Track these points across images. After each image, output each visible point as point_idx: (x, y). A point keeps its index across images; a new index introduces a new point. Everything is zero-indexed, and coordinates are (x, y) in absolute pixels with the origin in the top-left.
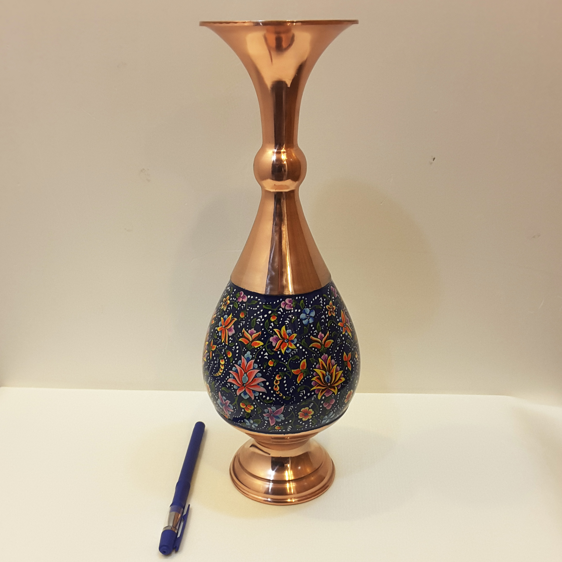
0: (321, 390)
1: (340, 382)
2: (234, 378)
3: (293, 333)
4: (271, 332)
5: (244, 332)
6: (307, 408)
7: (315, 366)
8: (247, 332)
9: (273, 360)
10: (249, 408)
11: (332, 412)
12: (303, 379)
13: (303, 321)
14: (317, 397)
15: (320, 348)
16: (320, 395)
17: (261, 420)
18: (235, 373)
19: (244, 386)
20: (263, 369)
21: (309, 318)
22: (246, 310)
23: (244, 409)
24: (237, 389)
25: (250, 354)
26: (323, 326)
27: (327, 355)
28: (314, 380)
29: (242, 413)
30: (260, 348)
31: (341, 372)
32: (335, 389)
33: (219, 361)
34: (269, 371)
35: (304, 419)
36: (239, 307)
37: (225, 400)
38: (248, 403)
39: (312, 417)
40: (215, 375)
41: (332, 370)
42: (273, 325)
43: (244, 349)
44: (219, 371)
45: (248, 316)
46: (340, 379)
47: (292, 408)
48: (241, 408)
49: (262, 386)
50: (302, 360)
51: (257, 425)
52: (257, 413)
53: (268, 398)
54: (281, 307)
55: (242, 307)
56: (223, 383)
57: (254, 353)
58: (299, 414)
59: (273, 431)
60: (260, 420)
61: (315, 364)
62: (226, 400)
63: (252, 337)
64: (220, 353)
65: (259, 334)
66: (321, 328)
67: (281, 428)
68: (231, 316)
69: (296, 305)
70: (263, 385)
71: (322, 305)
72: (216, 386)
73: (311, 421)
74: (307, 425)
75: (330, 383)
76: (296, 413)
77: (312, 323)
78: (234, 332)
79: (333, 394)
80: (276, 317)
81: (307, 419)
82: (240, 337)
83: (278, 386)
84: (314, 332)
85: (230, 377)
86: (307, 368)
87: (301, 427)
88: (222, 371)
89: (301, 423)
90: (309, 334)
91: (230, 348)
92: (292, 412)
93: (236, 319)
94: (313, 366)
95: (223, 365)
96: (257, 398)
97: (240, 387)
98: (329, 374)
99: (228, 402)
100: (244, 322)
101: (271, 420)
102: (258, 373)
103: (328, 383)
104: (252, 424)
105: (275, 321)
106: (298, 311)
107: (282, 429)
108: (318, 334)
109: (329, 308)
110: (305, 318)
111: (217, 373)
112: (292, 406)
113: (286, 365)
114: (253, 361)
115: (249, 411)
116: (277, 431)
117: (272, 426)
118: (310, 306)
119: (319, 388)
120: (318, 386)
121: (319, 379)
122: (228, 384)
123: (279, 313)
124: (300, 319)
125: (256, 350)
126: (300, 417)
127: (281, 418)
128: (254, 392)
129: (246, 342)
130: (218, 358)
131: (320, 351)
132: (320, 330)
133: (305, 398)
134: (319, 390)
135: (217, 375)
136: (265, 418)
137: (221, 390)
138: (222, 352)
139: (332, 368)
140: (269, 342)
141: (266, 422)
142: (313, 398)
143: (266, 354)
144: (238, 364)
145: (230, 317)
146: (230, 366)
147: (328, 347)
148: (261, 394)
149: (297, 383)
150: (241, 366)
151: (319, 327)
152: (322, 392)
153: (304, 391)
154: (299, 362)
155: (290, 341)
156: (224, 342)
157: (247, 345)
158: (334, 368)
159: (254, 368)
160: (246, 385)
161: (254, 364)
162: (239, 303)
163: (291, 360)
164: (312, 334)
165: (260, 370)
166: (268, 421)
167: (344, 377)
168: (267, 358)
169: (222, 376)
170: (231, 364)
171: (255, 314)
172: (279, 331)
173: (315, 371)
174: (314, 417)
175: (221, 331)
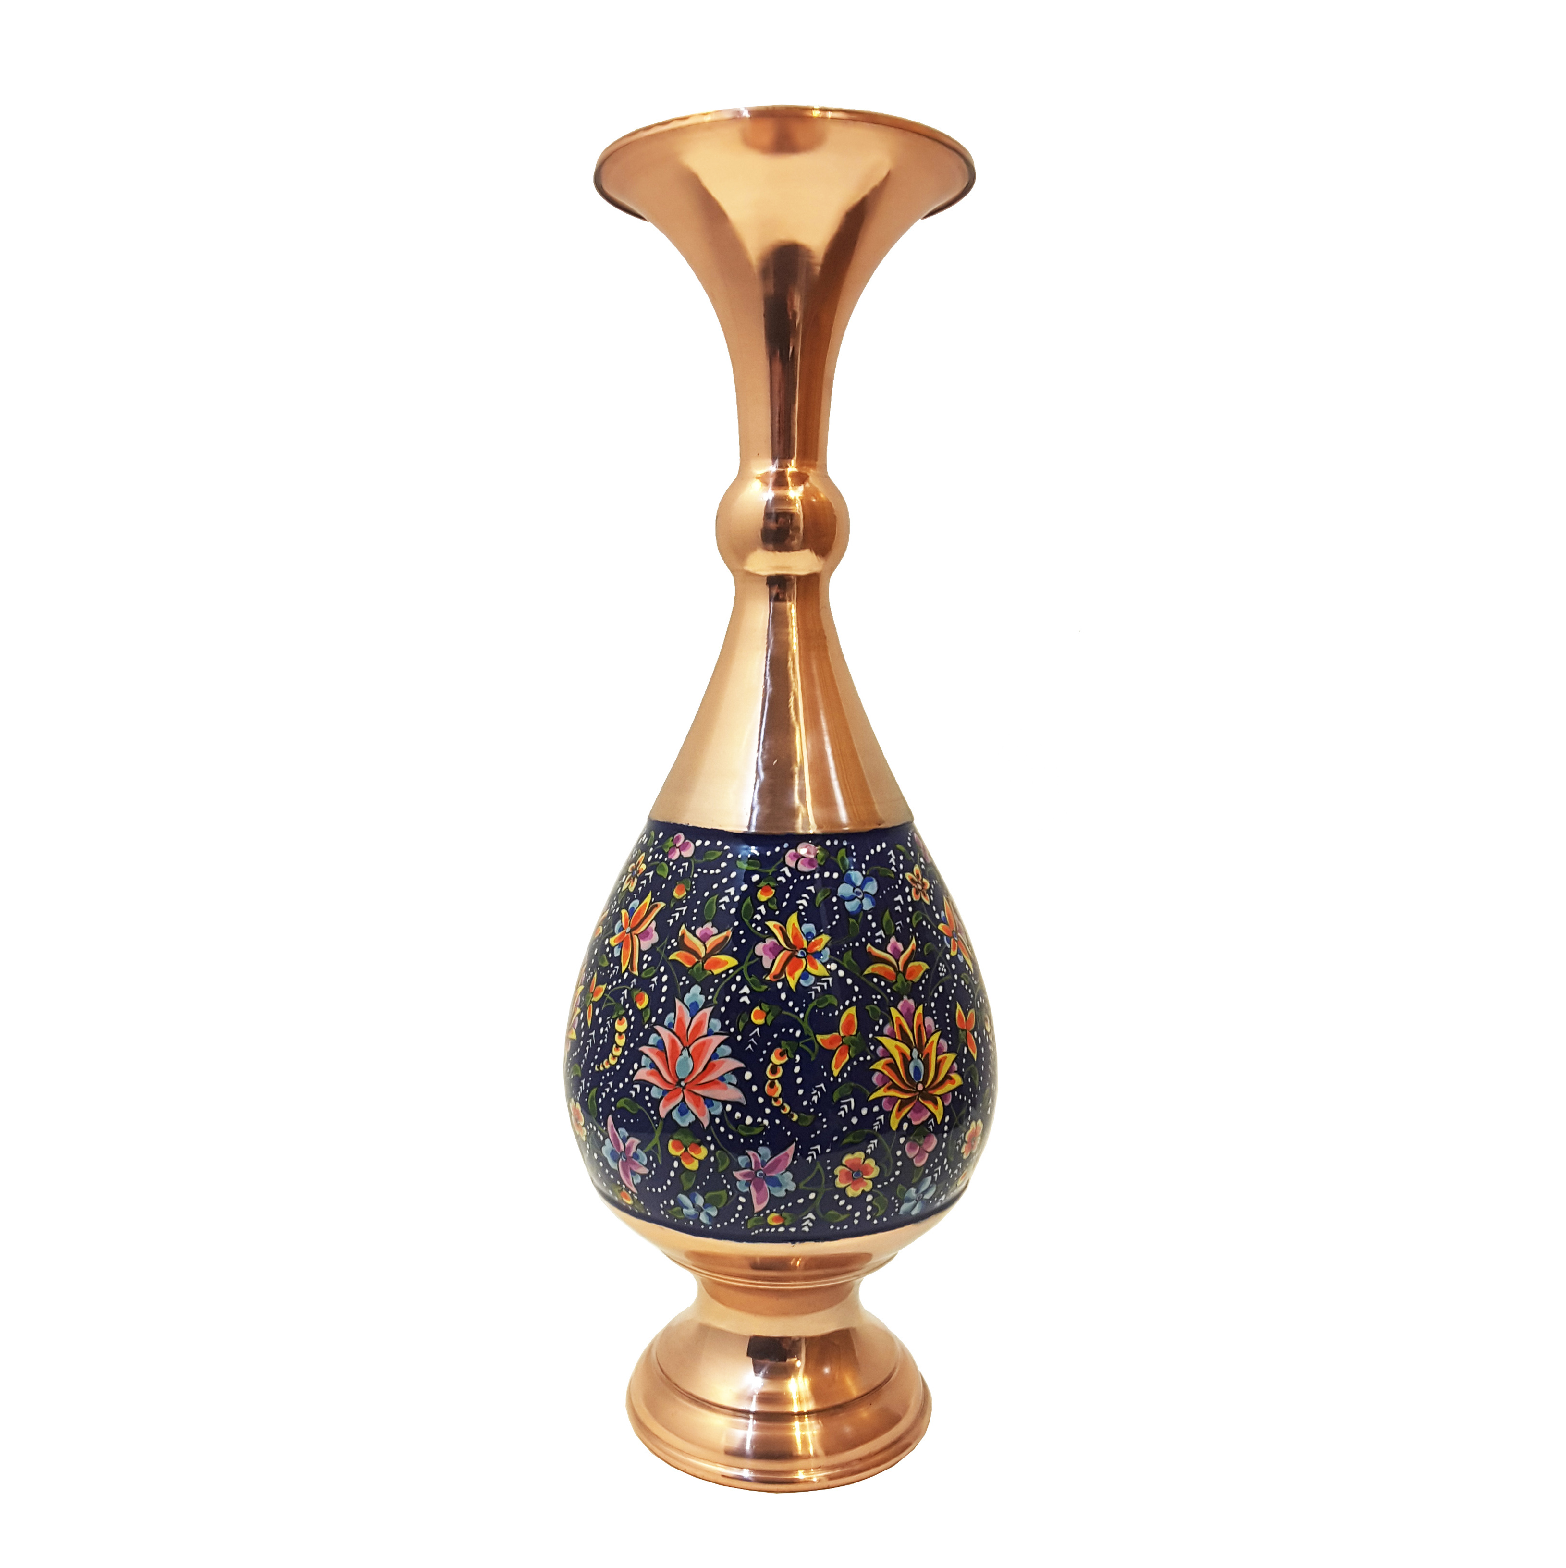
0: (899, 1101)
1: (949, 1087)
2: (653, 1065)
3: (819, 934)
4: (759, 929)
5: (683, 935)
6: (860, 1155)
7: (881, 1028)
8: (693, 933)
9: (765, 1007)
10: (692, 1154)
11: (929, 1179)
12: (849, 1062)
13: (846, 903)
14: (887, 1120)
15: (894, 981)
16: (897, 1116)
17: (728, 1193)
18: (657, 1050)
19: (681, 1086)
20: (737, 1032)
21: (861, 897)
22: (691, 877)
23: (678, 1159)
24: (662, 1098)
25: (701, 994)
26: (900, 922)
27: (911, 1002)
28: (880, 1068)
29: (672, 1174)
30: (728, 975)
31: (951, 1057)
32: (936, 1103)
33: (613, 1025)
34: (753, 1040)
35: (851, 1192)
36: (670, 872)
37: (625, 1140)
38: (689, 1140)
39: (874, 1187)
40: (599, 1067)
41: (928, 1045)
42: (764, 912)
43: (684, 981)
44: (612, 1054)
45: (694, 892)
46: (947, 1077)
47: (816, 1150)
48: (672, 1156)
49: (732, 1082)
50: (846, 1008)
51: (714, 1213)
52: (716, 1169)
53: (749, 1120)
54: (784, 864)
55: (681, 871)
56: (621, 1085)
57: (712, 990)
58: (838, 1171)
59: (761, 1230)
60: (723, 1193)
61: (881, 1022)
62: (628, 1138)
63: (707, 946)
64: (614, 1003)
65: (727, 937)
66: (896, 927)
67: (785, 1218)
68: (648, 899)
69: (827, 859)
70: (734, 1080)
71: (893, 868)
72: (600, 1101)
73: (869, 1198)
74: (857, 1214)
75: (924, 1083)
76: (829, 1168)
77: (870, 910)
78: (655, 938)
79: (932, 1120)
80: (773, 891)
81: (859, 1192)
82: (674, 949)
83: (777, 1082)
84: (877, 934)
85: (643, 1064)
86: (859, 1033)
87: (843, 1217)
88: (617, 1053)
89: (842, 1203)
90: (863, 940)
91: (643, 984)
92: (819, 1166)
93: (662, 905)
94: (877, 1028)
95: (625, 1032)
96: (717, 1121)
97: (668, 1091)
98: (918, 1057)
99: (633, 1142)
100: (685, 908)
101: (758, 1190)
102: (722, 1046)
103: (916, 1081)
104: (699, 1210)
105: (769, 900)
106: (831, 875)
107: (787, 1224)
108: (886, 941)
109: (912, 880)
110: (852, 896)
111: (606, 1061)
112: (818, 1147)
113: (801, 1022)
114: (708, 1011)
115: (694, 1166)
116: (773, 1230)
117: (759, 1213)
118: (863, 866)
119: (892, 1093)
120: (889, 1088)
121: (893, 1066)
122: (635, 1086)
123: (779, 879)
124: (838, 897)
125: (716, 981)
126: (839, 1184)
127: (787, 1184)
128: (709, 1102)
129: (689, 961)
130: (609, 1018)
131: (894, 988)
132: (893, 931)
133: (854, 1120)
134: (892, 1100)
135: (604, 1066)
136: (738, 1184)
137: (613, 1108)
138: (622, 999)
139: (928, 1040)
140: (754, 956)
141: (742, 1199)
142: (878, 1123)
143: (746, 989)
144: (666, 1023)
145: (646, 903)
146: (641, 1034)
147: (914, 980)
148: (729, 1108)
149: (831, 1073)
150: (674, 1030)
151: (888, 922)
152: (900, 1109)
153: (852, 1100)
154: (837, 1013)
155: (812, 954)
156: (627, 970)
157: (692, 968)
158: (933, 1042)
159: (710, 1033)
160: (686, 1084)
161: (709, 1021)
162: (671, 864)
163: (815, 1007)
164: (871, 940)
165: (725, 1037)
166: (748, 1195)
167: (959, 1072)
168: (748, 1002)
169: (618, 1067)
170: (646, 1026)
171: (715, 886)
172: (780, 928)
173: (881, 1044)
174: (879, 1186)
175: (620, 945)
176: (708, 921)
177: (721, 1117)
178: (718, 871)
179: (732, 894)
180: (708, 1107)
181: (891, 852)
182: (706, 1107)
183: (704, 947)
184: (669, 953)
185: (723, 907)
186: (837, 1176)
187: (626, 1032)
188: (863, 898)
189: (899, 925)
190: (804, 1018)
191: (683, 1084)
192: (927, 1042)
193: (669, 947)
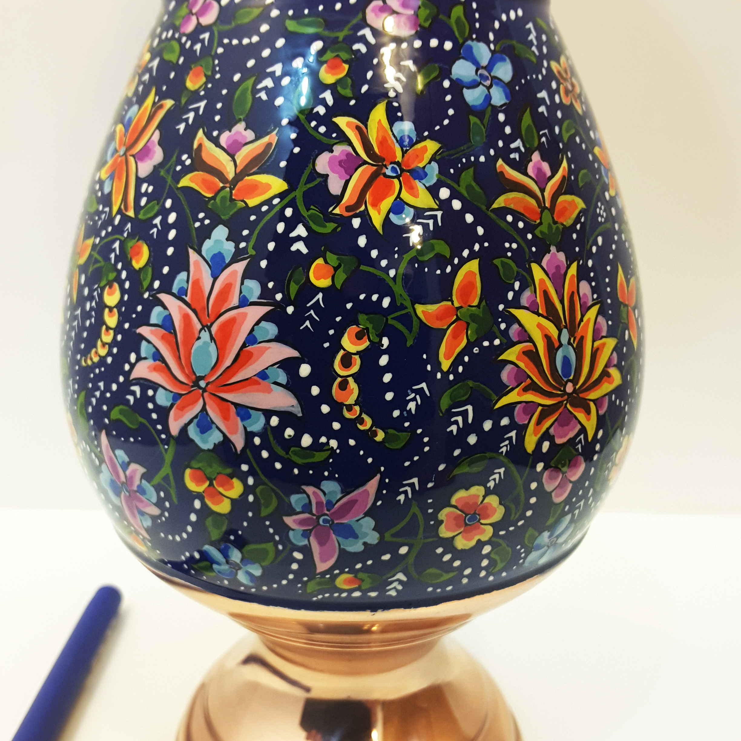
0: (540, 408)
1: (606, 388)
2: (158, 356)
3: (421, 139)
4: (322, 129)
5: (200, 146)
6: (478, 491)
7: (518, 295)
8: (216, 141)
9: (333, 259)
10: (221, 489)
12: (467, 350)
13: (465, 91)
14: (521, 438)
15: (538, 221)
16: (535, 433)
17: (277, 548)
18: (162, 331)
19: (200, 388)
20: (287, 301)
21: (488, 83)
22: (213, 53)
23: (199, 496)
24: (172, 406)
25: (228, 239)
26: (546, 131)
27: (561, 256)
28: (513, 358)
29: (193, 517)
30: (272, 207)
31: (611, 343)
32: (588, 412)
33: (101, 296)
34: (312, 312)
35: (461, 543)
36: (183, 51)
37: (125, 466)
38: (216, 468)
39: (495, 534)
40: (85, 361)
41: (582, 324)
42: (330, 101)
43: (202, 221)
44: (102, 341)
45: (218, 76)
46: (605, 374)
47: (412, 485)
48: (190, 492)
49: (279, 381)
50: (463, 261)
51: (257, 572)
52: (257, 513)
53: (306, 440)
54: (364, 24)
55: (198, 47)
56: (114, 387)
57: (245, 232)
58: (443, 514)
59: (327, 595)
60: (269, 546)
61: (517, 285)
62: (129, 464)
63: (238, 162)
64: (102, 263)
65: (269, 145)
66: (540, 137)
67: (363, 581)
68: (149, 101)
69: (435, 20)
70: (282, 378)
71: (534, 49)
72: (90, 409)
73: (487, 549)
74: (468, 571)
75: (575, 381)
76: (430, 511)
77: (502, 106)
78: (158, 155)
79: (582, 437)
80: (346, 67)
81: (473, 543)
82: (187, 170)
83: (351, 380)
84: (513, 146)
85: (143, 355)
86: (484, 303)
87: (446, 577)
88: (107, 338)
89: (447, 557)
90: (492, 152)
91: (142, 230)
92: (415, 509)
93: (169, 103)
94: (510, 295)
95: (116, 306)
96: (257, 441)
97: (181, 395)
98: (569, 343)
99: (134, 471)
100: (202, 104)
101: (322, 543)
102: (263, 324)
103: (565, 380)
104: (236, 567)
105: (339, 81)
107: (365, 586)
108: (526, 158)
110: (474, 81)
111: (94, 350)
112: (415, 480)
113: (391, 284)
114: (240, 267)
115: (224, 507)
116: (344, 595)
117: (323, 574)
118: (491, 36)
119: (530, 397)
120: (526, 390)
121: (533, 356)
122: (133, 388)
123: (356, 47)
124: (451, 80)
125: (253, 218)
126: (444, 533)
127: (366, 535)
128: (244, 412)
129: (209, 188)
130: (96, 286)
131: (537, 232)
132: (536, 144)
133: (472, 439)
134: (530, 406)
135: (91, 359)
136: (291, 534)
137: (107, 421)
138: (113, 256)
139: (583, 316)
140: (315, 174)
141: (298, 556)
142: (507, 442)
143: (301, 231)
144: (175, 290)
145: (148, 105)
146: (139, 308)
147: (565, 223)
148: (274, 421)
149: (437, 366)
150: (187, 299)
151: (528, 128)
152: (539, 422)
153: (470, 408)
154: (449, 269)
155: (408, 171)
156: (119, 212)
157: (214, 198)
158: (589, 320)
159: (244, 302)
160: (207, 384)
161: (242, 283)
162: (184, 39)
163: (414, 260)
164: (504, 153)
165: (267, 309)
166: (306, 550)
167: (618, 366)
168: (305, 250)
169: (109, 360)
170: (146, 295)
171: (251, 63)
172: (358, 128)
173: (516, 320)
174: (502, 533)
175: (112, 177)
176: (240, 120)
177: (262, 435)
178: (255, 39)
179: (278, 73)
180: (242, 420)
181: (530, 25)
182: (239, 419)
183: (232, 163)
184: (178, 176)
185: (263, 96)
186: (442, 522)
187: (118, 306)
188: (491, 86)
189: (544, 135)
190: (395, 276)
191: (202, 384)
192: (581, 320)
193: (179, 168)
